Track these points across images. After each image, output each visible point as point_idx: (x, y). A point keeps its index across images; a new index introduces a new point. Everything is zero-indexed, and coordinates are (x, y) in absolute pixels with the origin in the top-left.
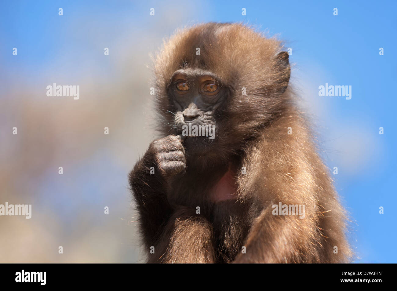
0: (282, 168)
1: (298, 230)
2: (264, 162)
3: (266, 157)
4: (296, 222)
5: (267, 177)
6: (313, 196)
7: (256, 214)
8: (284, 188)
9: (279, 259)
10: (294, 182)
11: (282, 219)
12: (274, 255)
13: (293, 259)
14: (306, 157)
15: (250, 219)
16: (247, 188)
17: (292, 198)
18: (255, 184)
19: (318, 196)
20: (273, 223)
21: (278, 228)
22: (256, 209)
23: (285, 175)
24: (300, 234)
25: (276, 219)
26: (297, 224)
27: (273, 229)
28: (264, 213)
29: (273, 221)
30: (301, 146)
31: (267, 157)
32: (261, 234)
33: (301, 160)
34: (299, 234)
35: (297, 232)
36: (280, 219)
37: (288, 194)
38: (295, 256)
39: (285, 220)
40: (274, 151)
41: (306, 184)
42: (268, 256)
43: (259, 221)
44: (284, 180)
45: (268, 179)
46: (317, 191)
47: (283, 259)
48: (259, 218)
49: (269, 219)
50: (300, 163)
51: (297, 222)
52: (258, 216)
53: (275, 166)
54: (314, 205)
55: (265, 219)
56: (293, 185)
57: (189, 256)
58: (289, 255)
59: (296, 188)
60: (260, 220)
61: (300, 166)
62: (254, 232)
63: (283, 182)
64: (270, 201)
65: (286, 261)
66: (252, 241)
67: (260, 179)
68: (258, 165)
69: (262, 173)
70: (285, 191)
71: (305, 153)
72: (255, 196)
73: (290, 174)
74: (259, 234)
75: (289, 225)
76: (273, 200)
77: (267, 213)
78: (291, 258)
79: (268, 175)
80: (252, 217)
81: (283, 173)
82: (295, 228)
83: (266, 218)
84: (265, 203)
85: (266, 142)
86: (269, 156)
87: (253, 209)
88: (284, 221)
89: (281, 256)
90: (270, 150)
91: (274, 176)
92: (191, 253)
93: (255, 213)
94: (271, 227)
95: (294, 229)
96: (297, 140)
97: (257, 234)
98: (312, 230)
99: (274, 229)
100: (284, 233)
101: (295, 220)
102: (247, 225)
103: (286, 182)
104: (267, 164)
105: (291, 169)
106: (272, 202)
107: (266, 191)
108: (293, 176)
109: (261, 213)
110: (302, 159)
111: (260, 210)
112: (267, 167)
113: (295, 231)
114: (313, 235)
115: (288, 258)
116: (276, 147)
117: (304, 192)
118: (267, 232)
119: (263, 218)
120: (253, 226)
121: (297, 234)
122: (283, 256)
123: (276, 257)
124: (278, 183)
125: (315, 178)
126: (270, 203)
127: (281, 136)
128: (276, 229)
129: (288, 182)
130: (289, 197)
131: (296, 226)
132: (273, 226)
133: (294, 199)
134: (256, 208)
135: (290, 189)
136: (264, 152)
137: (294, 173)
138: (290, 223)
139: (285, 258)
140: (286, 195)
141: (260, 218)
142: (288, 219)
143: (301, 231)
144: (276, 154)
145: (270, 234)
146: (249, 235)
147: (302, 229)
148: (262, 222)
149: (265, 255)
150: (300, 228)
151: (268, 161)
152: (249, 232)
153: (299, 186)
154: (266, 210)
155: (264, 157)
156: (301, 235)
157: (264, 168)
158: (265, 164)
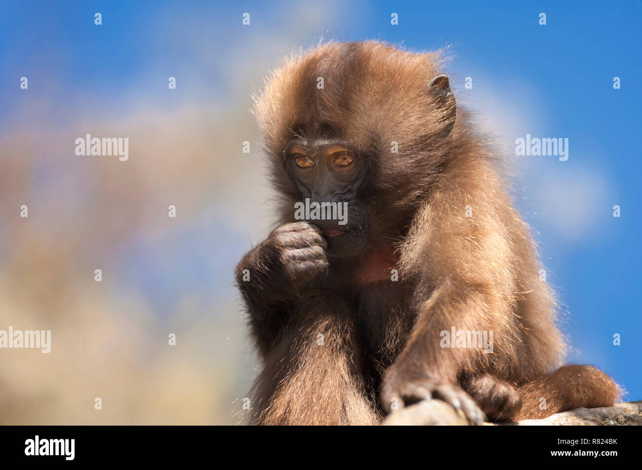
0: (462, 229)
1: (486, 318)
2: (435, 221)
3: (438, 214)
4: (482, 307)
5: (441, 242)
6: (509, 269)
7: (426, 297)
8: (464, 258)
9: (459, 361)
10: (480, 249)
11: (462, 302)
12: (451, 355)
13: (479, 361)
14: (498, 213)
15: (416, 303)
16: (412, 259)
17: (476, 272)
18: (423, 252)
19: (515, 269)
20: (450, 308)
21: (456, 316)
22: (425, 290)
23: (466, 239)
24: (489, 324)
25: (453, 303)
26: (484, 310)
27: (449, 318)
28: (436, 295)
29: (449, 305)
30: (489, 197)
31: (440, 214)
32: (432, 326)
33: (489, 217)
34: (487, 324)
35: (484, 321)
36: (460, 303)
37: (471, 266)
38: (482, 355)
39: (467, 304)
40: (450, 206)
41: (496, 252)
42: (443, 357)
43: (429, 307)
44: (464, 247)
45: (441, 246)
46: (513, 263)
47: (464, 360)
48: (429, 302)
49: (443, 303)
50: (488, 222)
51: (484, 306)
52: (428, 298)
53: (451, 226)
54: (510, 283)
55: (437, 303)
56: (478, 253)
57: (323, 356)
58: (473, 355)
59: (483, 258)
60: (431, 304)
61: (488, 225)
62: (422, 321)
63: (464, 249)
64: (445, 277)
65: (469, 363)
66: (419, 335)
67: (430, 245)
68: (427, 226)
69: (434, 238)
70: (467, 263)
71: (496, 208)
72: (424, 270)
73: (474, 237)
74: (430, 326)
75: (473, 312)
76: (449, 276)
77: (440, 294)
78: (476, 358)
79: (441, 239)
80: (419, 302)
81: (463, 237)
82: (482, 315)
83: (439, 302)
84: (438, 279)
85: (438, 193)
86: (443, 212)
87: (420, 289)
88: (465, 305)
89: (462, 356)
90: (444, 205)
91: (451, 241)
92: (326, 353)
93: (424, 295)
94: (447, 315)
95: (481, 317)
96: (484, 189)
97: (427, 325)
98: (506, 317)
99: (452, 317)
100: (465, 323)
101: (481, 305)
102: (413, 312)
103: (468, 249)
104: (440, 223)
105: (475, 229)
106: (447, 278)
107: (440, 263)
108: (478, 241)
109: (432, 295)
110: (492, 217)
111: (431, 289)
112: (441, 228)
113: (482, 319)
114: (508, 326)
115: (472, 359)
116: (453, 200)
117: (494, 264)
118: (441, 323)
119: (435, 301)
120: (421, 314)
121: (484, 324)
122: (465, 357)
123: (454, 358)
124: (456, 250)
125: (510, 244)
126: (445, 280)
127: (459, 183)
128: (453, 317)
129: (471, 249)
130: (472, 270)
131: (483, 312)
132: (450, 313)
133: (480, 274)
134: (425, 287)
135: (474, 259)
136: (435, 207)
137: (480, 236)
138: (475, 308)
139: (468, 359)
140: (468, 268)
141: (431, 302)
142: (472, 303)
143: (491, 321)
144: (453, 209)
145: (445, 325)
146: (414, 327)
147: (492, 317)
148: (433, 308)
149: (437, 355)
150: (489, 315)
151: (441, 219)
152: (416, 322)
153: (487, 254)
154: (440, 290)
155: (436, 214)
156: (491, 325)
157: (436, 230)
158: (437, 223)
